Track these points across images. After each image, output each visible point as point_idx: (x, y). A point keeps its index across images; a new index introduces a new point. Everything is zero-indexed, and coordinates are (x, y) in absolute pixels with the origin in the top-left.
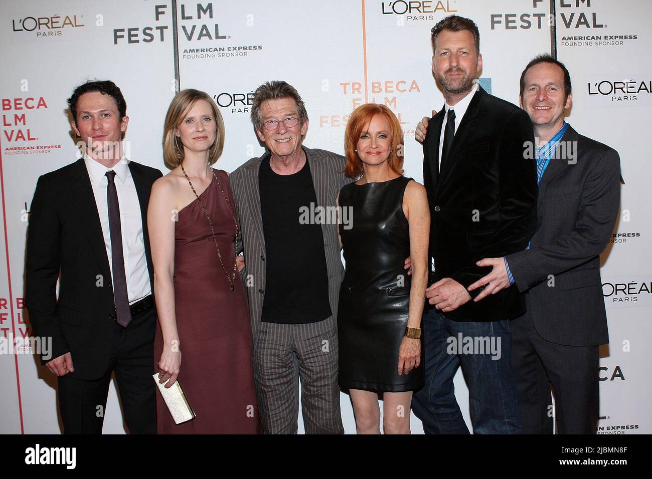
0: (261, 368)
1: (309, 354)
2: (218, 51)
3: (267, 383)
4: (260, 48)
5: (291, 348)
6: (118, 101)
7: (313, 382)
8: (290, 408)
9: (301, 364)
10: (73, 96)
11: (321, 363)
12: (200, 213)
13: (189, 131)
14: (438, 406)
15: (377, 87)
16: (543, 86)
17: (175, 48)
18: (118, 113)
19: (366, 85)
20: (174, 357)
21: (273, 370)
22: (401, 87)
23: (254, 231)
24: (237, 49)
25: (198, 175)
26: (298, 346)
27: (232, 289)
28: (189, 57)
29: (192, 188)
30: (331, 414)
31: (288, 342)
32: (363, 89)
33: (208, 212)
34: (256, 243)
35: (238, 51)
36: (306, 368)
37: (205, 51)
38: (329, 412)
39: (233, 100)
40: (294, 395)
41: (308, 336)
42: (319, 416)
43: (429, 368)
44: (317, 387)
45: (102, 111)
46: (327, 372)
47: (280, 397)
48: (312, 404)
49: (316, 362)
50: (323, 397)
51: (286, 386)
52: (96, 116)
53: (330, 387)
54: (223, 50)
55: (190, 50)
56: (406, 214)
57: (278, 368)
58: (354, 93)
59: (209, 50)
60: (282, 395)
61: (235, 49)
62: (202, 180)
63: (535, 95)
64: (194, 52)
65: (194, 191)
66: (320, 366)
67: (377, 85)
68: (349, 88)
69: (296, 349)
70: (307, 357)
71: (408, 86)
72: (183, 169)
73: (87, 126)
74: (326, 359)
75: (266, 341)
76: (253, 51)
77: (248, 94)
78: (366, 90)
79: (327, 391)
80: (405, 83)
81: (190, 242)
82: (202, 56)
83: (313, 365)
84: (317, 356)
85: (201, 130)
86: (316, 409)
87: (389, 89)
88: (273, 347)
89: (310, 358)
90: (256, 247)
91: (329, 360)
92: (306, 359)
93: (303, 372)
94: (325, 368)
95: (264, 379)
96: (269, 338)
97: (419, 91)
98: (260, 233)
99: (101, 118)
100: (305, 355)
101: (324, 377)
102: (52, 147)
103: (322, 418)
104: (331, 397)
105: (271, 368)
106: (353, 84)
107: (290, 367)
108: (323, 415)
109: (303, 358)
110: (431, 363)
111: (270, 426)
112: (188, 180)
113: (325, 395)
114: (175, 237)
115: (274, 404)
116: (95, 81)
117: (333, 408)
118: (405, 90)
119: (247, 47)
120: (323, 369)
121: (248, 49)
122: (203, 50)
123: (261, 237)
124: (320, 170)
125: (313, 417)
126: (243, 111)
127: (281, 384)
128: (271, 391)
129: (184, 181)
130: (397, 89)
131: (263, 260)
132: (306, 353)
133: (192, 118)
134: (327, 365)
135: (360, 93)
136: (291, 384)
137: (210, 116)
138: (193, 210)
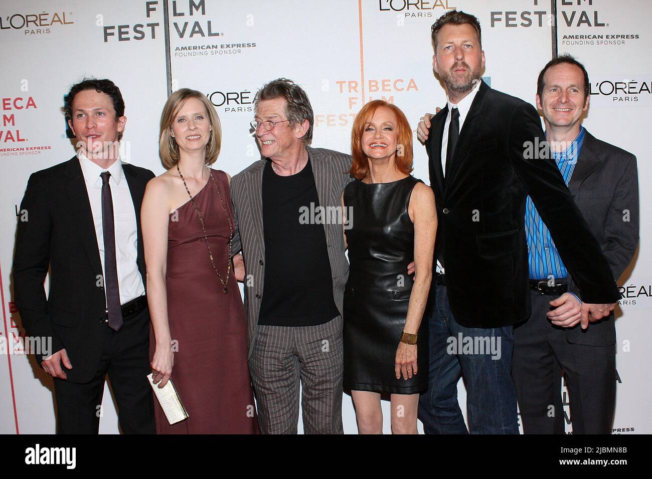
0: (261, 370)
1: (311, 358)
2: (210, 48)
3: (267, 385)
4: (254, 45)
5: (293, 352)
6: (114, 100)
7: (315, 386)
8: (291, 412)
9: (304, 368)
10: (70, 94)
11: (323, 367)
12: (193, 213)
13: (181, 130)
14: (439, 410)
15: (373, 86)
16: (564, 88)
17: (166, 46)
18: (114, 112)
19: (363, 83)
20: (166, 357)
21: (273, 373)
22: (399, 85)
23: (254, 235)
24: (231, 46)
25: (194, 176)
26: (300, 349)
27: (225, 292)
28: (181, 55)
29: (187, 188)
30: (331, 418)
31: (289, 345)
32: (359, 88)
33: (201, 214)
34: (255, 248)
35: (231, 49)
36: (308, 372)
37: (198, 48)
38: (329, 416)
39: (227, 99)
40: (295, 399)
41: (309, 340)
42: (318, 421)
43: (433, 371)
44: (319, 390)
45: (97, 109)
46: (330, 376)
47: (281, 401)
48: (312, 407)
49: (318, 366)
50: (324, 400)
51: (288, 390)
52: (90, 114)
53: (332, 391)
54: (216, 47)
55: (182, 48)
56: (412, 218)
57: (278, 371)
58: (350, 91)
59: (202, 48)
60: (282, 398)
61: (228, 46)
62: (197, 181)
63: (555, 97)
64: (187, 49)
65: (189, 192)
66: (322, 370)
67: (373, 84)
68: (345, 86)
69: (297, 352)
70: (309, 360)
71: (405, 85)
72: (178, 169)
73: (80, 125)
74: (328, 363)
75: (267, 344)
76: (247, 48)
77: (241, 93)
78: (363, 89)
79: (328, 394)
80: (402, 81)
81: (183, 243)
82: (195, 54)
83: (316, 369)
84: (319, 360)
85: (192, 128)
86: (315, 414)
87: (386, 88)
88: (274, 350)
89: (313, 361)
90: (255, 251)
91: (332, 364)
92: (308, 363)
93: (304, 375)
94: (327, 372)
95: (263, 382)
96: (270, 340)
97: (417, 89)
98: (260, 237)
99: (96, 116)
100: (307, 359)
101: (327, 381)
102: (42, 148)
103: (322, 423)
104: (332, 401)
105: (271, 371)
106: (350, 83)
107: (290, 370)
108: (322, 419)
109: (305, 361)
110: (434, 366)
111: (270, 429)
112: (183, 180)
113: (326, 398)
114: (169, 238)
115: (274, 407)
116: (91, 79)
117: (333, 412)
118: (403, 89)
119: (240, 45)
120: (326, 374)
121: (241, 46)
122: (195, 48)
123: (261, 242)
124: (322, 169)
125: (312, 421)
126: (236, 110)
127: (281, 387)
128: (271, 394)
129: (179, 182)
130: (395, 88)
131: (262, 264)
132: (308, 357)
133: (184, 117)
134: (329, 369)
135: (356, 91)
136: (292, 387)
137: (202, 114)
138: (186, 211)
